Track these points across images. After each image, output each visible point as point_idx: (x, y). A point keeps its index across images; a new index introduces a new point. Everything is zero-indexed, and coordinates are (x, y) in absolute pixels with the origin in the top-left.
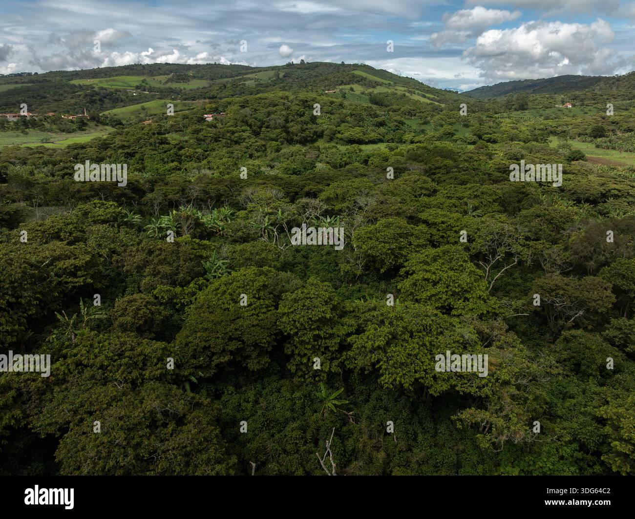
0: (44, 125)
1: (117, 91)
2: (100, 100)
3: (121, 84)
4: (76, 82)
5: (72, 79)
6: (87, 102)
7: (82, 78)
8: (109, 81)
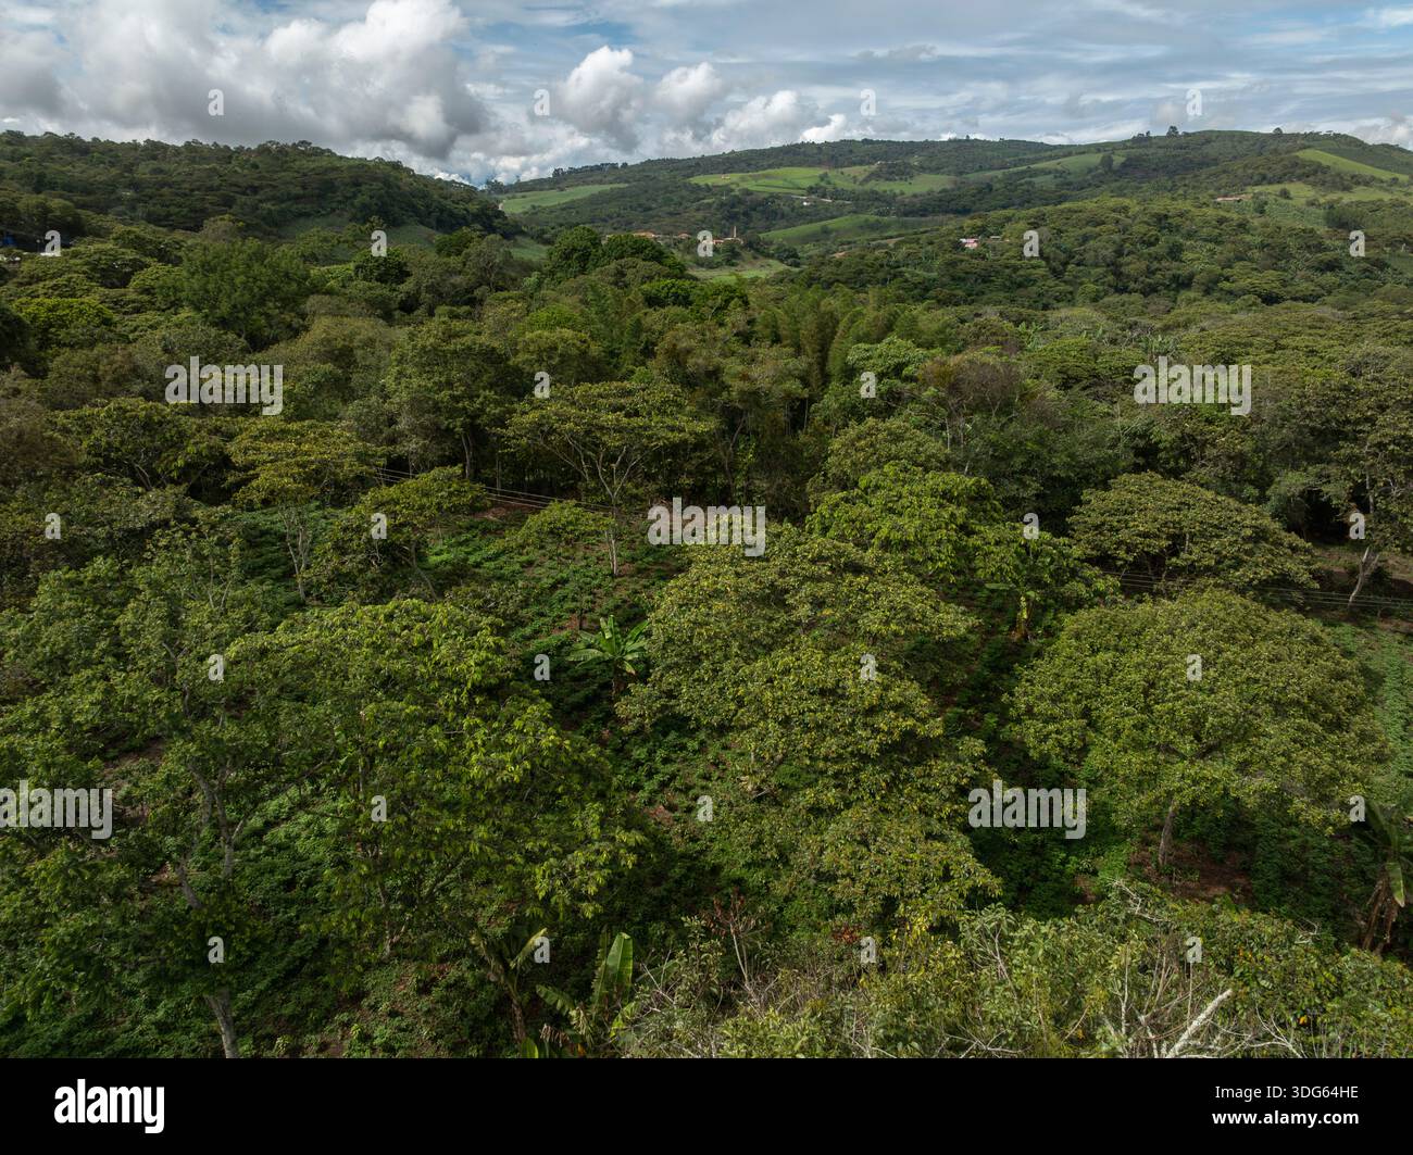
1: (774, 196)
2: (746, 214)
3: (780, 183)
4: (700, 180)
5: (691, 175)
6: (723, 218)
7: (706, 172)
8: (758, 177)
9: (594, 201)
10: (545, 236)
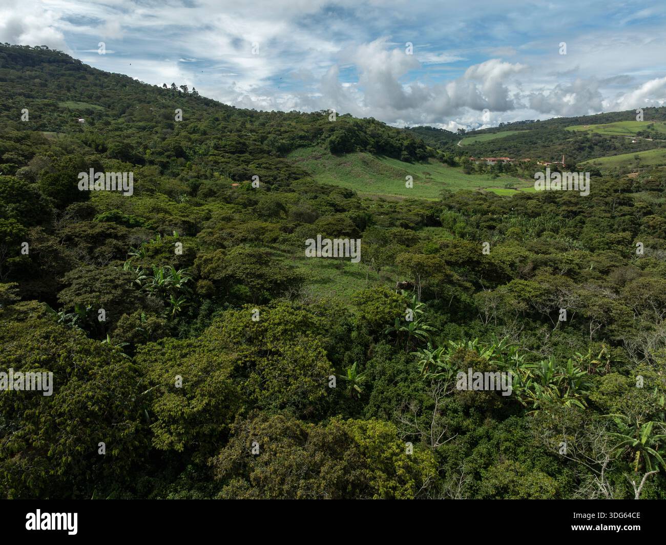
0: (517, 170)
1: (613, 137)
2: (590, 147)
3: (619, 130)
4: (571, 128)
5: (568, 126)
6: (575, 149)
7: (580, 124)
8: (607, 127)
9: (506, 139)
10: (444, 158)
